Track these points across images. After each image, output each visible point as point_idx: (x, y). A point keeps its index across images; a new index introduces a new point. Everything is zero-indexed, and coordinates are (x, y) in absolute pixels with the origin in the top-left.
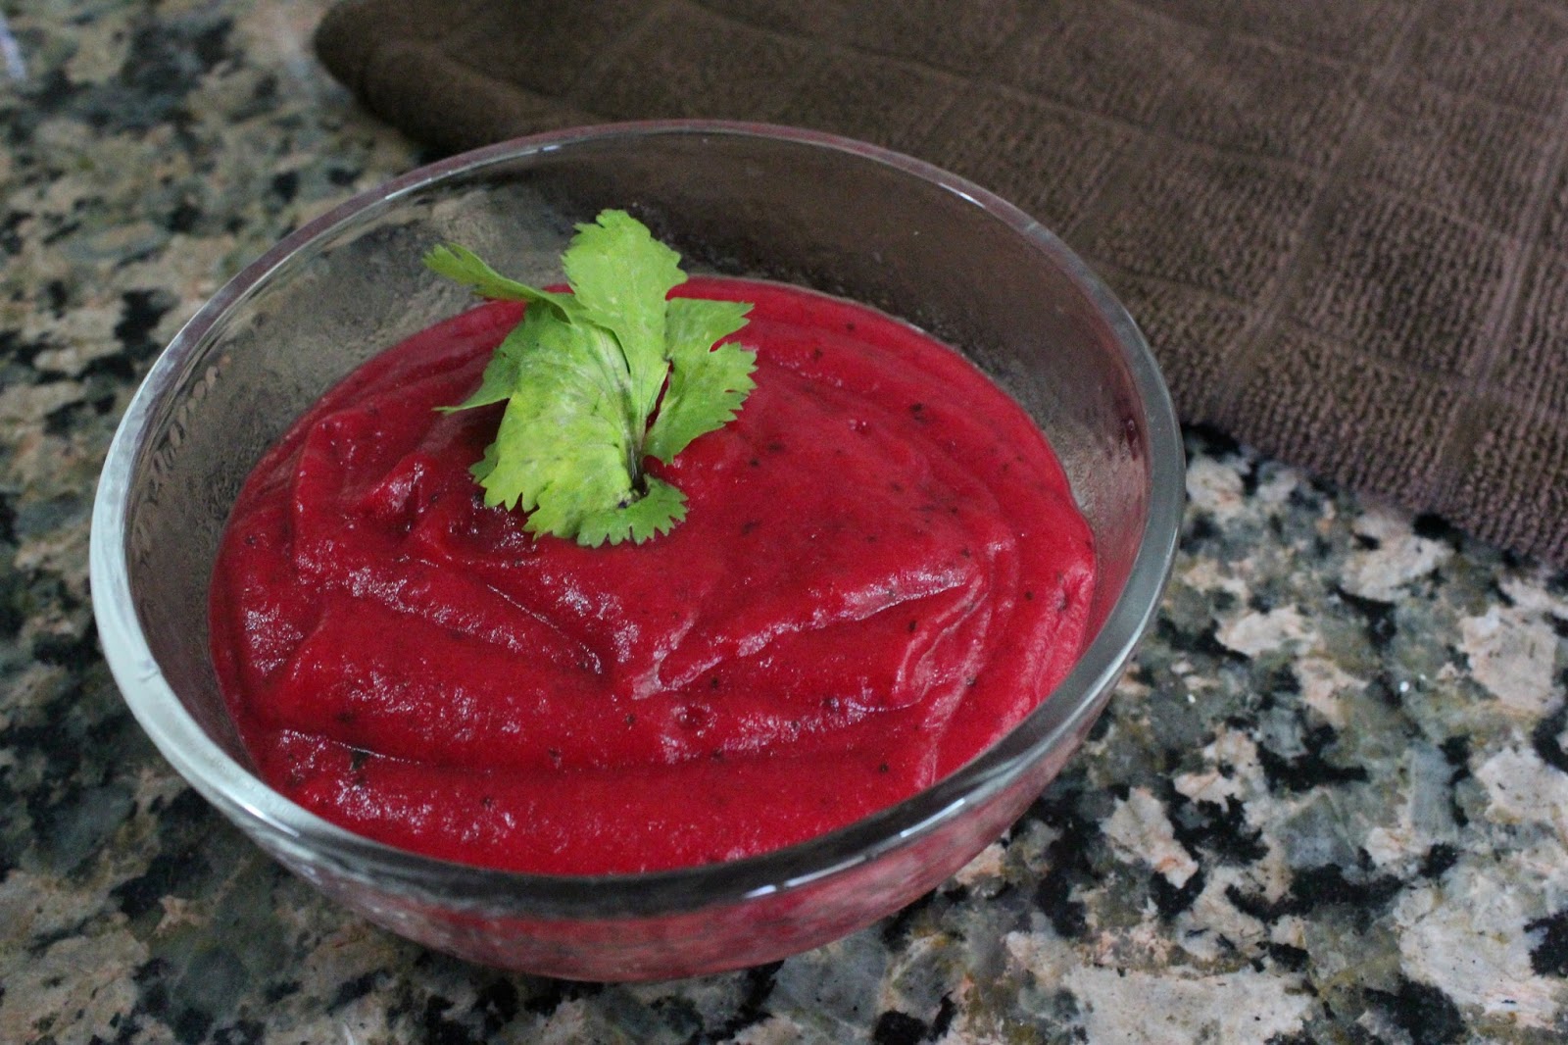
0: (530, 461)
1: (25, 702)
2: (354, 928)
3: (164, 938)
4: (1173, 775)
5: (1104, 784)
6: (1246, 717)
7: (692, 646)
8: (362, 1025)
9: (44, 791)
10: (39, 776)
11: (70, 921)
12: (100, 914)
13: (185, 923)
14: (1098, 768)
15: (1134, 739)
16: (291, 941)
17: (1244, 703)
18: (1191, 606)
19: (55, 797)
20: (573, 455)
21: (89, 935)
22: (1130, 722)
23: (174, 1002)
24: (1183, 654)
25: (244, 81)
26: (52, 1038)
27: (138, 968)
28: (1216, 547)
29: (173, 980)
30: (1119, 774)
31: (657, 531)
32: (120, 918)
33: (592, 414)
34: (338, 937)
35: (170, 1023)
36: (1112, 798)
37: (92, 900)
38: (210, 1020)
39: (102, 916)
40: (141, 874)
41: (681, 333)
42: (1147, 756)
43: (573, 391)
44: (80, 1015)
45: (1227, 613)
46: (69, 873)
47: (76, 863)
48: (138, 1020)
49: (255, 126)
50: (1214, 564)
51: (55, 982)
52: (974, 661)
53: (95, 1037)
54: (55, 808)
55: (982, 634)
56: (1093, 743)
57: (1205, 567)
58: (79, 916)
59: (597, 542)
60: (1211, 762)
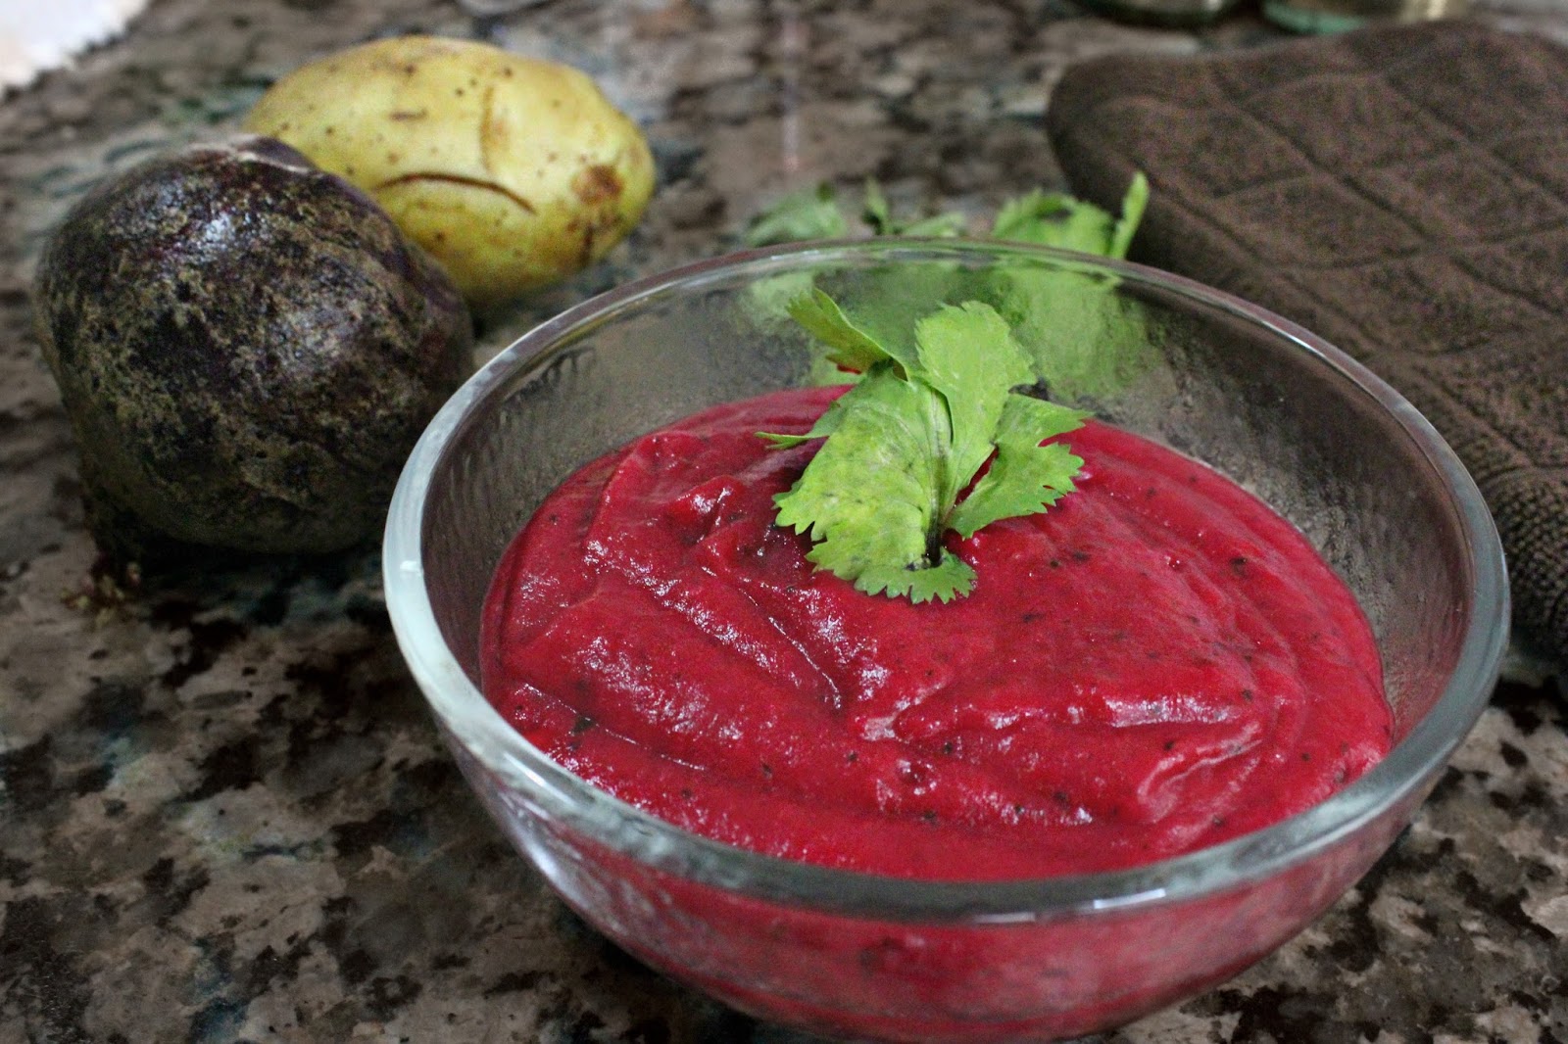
0: (831, 495)
1: (322, 647)
2: (537, 927)
3: (363, 881)
4: (1435, 1030)
5: (1353, 1018)
6: (1537, 998)
7: (935, 705)
8: (512, 1016)
9: (309, 725)
10: (309, 712)
11: (287, 839)
12: (316, 843)
13: (386, 874)
14: (1350, 1000)
15: (1398, 981)
16: (476, 919)
17: (1537, 981)
18: (1500, 868)
19: (317, 733)
20: (874, 503)
21: (299, 858)
22: (1400, 965)
23: (350, 940)
24: (1478, 913)
25: (700, 198)
26: (232, 936)
27: (330, 900)
28: (1545, 818)
29: (356, 920)
30: (1371, 1013)
31: (937, 598)
32: (331, 852)
33: (905, 471)
34: (520, 930)
35: (338, 957)
36: (1358, 1035)
37: (314, 829)
38: (375, 966)
39: (317, 846)
40: (364, 819)
41: (1014, 423)
42: (1412, 1004)
43: (892, 442)
44: (264, 924)
45: (1539, 884)
46: (303, 801)
47: (312, 794)
48: (312, 945)
49: (696, 235)
50: (1538, 833)
51: (255, 889)
52: (1226, 802)
53: (269, 947)
54: (314, 742)
55: (1243, 777)
56: (1351, 974)
57: (1525, 833)
58: (296, 839)
59: (874, 590)
60: (1483, 1030)
